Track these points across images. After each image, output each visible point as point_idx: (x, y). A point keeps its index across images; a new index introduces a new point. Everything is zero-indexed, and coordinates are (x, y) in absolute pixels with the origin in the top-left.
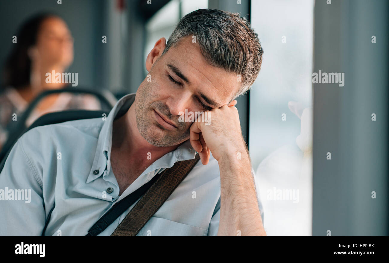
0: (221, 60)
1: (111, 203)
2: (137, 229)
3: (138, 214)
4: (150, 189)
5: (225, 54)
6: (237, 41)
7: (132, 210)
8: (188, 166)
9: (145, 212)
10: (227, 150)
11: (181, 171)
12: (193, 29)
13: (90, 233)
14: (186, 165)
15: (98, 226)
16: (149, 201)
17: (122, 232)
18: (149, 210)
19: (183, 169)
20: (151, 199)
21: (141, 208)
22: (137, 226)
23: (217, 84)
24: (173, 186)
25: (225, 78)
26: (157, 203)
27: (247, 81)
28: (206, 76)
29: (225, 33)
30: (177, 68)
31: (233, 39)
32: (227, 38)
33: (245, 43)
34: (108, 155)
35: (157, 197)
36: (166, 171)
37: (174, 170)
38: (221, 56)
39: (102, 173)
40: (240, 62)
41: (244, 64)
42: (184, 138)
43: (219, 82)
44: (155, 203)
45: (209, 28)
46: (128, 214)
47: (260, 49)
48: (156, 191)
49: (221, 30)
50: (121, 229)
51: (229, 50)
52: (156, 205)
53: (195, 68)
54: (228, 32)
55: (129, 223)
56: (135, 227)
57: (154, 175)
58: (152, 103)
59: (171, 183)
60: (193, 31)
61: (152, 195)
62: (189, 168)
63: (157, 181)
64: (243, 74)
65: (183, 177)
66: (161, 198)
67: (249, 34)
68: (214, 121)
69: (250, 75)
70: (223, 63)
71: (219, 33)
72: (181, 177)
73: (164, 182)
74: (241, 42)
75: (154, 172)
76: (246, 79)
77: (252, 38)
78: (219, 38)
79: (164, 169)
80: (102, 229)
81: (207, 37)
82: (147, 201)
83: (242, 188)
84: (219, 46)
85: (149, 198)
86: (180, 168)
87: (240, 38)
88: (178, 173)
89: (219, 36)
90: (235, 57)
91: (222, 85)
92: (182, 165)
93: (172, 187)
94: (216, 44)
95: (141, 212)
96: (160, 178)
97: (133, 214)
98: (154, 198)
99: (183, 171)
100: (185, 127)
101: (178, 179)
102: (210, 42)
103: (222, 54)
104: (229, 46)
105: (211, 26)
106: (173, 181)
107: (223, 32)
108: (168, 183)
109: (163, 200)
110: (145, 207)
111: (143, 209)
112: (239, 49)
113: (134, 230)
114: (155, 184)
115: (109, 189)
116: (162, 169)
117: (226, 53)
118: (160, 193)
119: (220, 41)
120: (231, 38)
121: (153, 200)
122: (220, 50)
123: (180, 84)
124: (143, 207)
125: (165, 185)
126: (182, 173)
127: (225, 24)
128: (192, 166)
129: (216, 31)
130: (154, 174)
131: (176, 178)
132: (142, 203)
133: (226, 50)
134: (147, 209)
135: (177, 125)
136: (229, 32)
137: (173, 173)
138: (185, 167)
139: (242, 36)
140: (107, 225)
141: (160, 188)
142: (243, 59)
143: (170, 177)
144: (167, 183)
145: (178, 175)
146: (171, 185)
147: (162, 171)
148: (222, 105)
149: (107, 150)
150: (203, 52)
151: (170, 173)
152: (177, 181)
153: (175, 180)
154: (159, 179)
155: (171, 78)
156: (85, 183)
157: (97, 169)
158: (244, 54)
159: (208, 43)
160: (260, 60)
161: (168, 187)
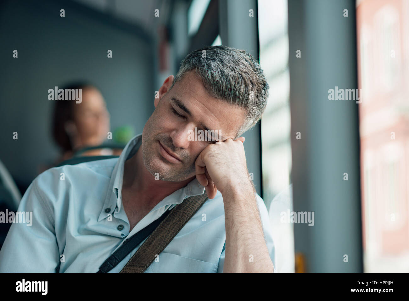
0: (222, 92)
1: (121, 240)
2: (146, 265)
3: (147, 250)
4: (160, 225)
5: (226, 86)
6: (239, 74)
7: (142, 246)
8: (198, 203)
9: (155, 248)
10: (230, 181)
11: (190, 208)
12: (196, 63)
13: (102, 270)
14: (197, 202)
15: (109, 263)
16: (158, 237)
17: (131, 268)
18: (159, 246)
19: (193, 205)
20: (160, 235)
21: (150, 244)
22: (146, 262)
23: (220, 116)
24: (183, 222)
25: (227, 110)
26: (166, 239)
27: (250, 114)
28: (209, 109)
29: (227, 66)
30: (180, 101)
31: (235, 71)
32: (228, 70)
33: (247, 76)
34: (118, 192)
35: (167, 232)
36: (175, 208)
37: (184, 207)
38: (222, 87)
39: (114, 210)
40: (242, 94)
41: (246, 96)
42: (190, 173)
43: (222, 114)
44: (165, 239)
45: (211, 61)
46: (138, 250)
47: (264, 83)
48: (166, 227)
49: (224, 63)
50: (130, 265)
51: (230, 82)
52: (165, 241)
53: (197, 100)
54: (230, 65)
55: (138, 259)
56: (144, 263)
57: (164, 212)
58: (157, 135)
59: (181, 219)
60: (196, 64)
61: (162, 231)
62: (200, 204)
63: (167, 217)
64: (246, 107)
65: (193, 213)
66: (170, 234)
67: (252, 68)
68: (217, 153)
69: (253, 108)
70: (225, 95)
71: (221, 65)
72: (190, 213)
73: (174, 218)
74: (243, 74)
75: (164, 208)
76: (250, 113)
77: (256, 73)
78: (220, 70)
79: (175, 205)
80: (112, 266)
81: (209, 69)
82: (157, 237)
83: (246, 219)
84: (220, 77)
85: (159, 234)
86: (190, 204)
87: (243, 71)
88: (187, 210)
89: (221, 68)
90: (237, 89)
91: (224, 118)
92: (192, 201)
93: (181, 223)
94: (217, 76)
95: (150, 248)
96: (170, 214)
97: (142, 250)
98: (164, 234)
99: (194, 207)
100: (189, 160)
101: (187, 215)
102: (212, 74)
103: (223, 85)
104: (230, 78)
105: (214, 60)
106: (183, 217)
107: (225, 64)
108: (178, 220)
109: (173, 236)
110: (154, 243)
111: (152, 245)
112: (241, 81)
113: (143, 266)
114: (164, 220)
115: (120, 226)
116: (172, 205)
117: (227, 84)
118: (170, 229)
119: (221, 73)
120: (233, 70)
121: (163, 236)
122: (222, 81)
123: (184, 117)
124: (152, 243)
125: (174, 221)
126: (192, 209)
127: (228, 58)
128: (202, 202)
129: (218, 64)
130: (164, 210)
131: (186, 214)
132: (152, 239)
133: (227, 81)
134: (156, 245)
135: (181, 159)
136: (232, 65)
137: (183, 209)
138: (195, 204)
139: (245, 69)
140: (118, 262)
141: (169, 224)
142: (245, 91)
143: (180, 213)
144: (176, 220)
145: (187, 211)
146: (181, 221)
147: (172, 208)
148: (227, 139)
149: (117, 188)
150: (205, 85)
151: (180, 210)
152: (187, 217)
153: (185, 216)
154: (169, 216)
155: (175, 112)
156: (97, 221)
157: (109, 207)
158: (246, 86)
159: (209, 75)
160: (264, 94)
161: (177, 223)
